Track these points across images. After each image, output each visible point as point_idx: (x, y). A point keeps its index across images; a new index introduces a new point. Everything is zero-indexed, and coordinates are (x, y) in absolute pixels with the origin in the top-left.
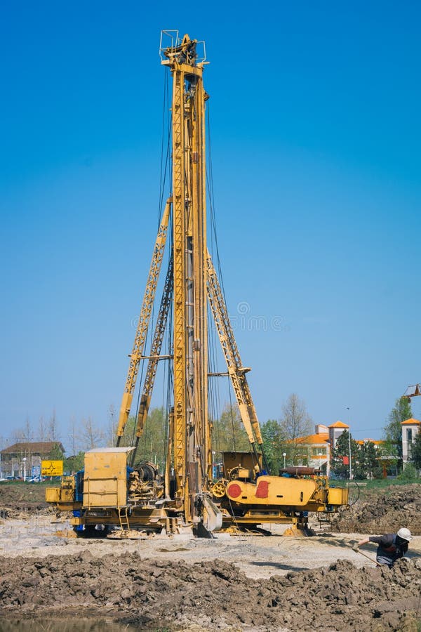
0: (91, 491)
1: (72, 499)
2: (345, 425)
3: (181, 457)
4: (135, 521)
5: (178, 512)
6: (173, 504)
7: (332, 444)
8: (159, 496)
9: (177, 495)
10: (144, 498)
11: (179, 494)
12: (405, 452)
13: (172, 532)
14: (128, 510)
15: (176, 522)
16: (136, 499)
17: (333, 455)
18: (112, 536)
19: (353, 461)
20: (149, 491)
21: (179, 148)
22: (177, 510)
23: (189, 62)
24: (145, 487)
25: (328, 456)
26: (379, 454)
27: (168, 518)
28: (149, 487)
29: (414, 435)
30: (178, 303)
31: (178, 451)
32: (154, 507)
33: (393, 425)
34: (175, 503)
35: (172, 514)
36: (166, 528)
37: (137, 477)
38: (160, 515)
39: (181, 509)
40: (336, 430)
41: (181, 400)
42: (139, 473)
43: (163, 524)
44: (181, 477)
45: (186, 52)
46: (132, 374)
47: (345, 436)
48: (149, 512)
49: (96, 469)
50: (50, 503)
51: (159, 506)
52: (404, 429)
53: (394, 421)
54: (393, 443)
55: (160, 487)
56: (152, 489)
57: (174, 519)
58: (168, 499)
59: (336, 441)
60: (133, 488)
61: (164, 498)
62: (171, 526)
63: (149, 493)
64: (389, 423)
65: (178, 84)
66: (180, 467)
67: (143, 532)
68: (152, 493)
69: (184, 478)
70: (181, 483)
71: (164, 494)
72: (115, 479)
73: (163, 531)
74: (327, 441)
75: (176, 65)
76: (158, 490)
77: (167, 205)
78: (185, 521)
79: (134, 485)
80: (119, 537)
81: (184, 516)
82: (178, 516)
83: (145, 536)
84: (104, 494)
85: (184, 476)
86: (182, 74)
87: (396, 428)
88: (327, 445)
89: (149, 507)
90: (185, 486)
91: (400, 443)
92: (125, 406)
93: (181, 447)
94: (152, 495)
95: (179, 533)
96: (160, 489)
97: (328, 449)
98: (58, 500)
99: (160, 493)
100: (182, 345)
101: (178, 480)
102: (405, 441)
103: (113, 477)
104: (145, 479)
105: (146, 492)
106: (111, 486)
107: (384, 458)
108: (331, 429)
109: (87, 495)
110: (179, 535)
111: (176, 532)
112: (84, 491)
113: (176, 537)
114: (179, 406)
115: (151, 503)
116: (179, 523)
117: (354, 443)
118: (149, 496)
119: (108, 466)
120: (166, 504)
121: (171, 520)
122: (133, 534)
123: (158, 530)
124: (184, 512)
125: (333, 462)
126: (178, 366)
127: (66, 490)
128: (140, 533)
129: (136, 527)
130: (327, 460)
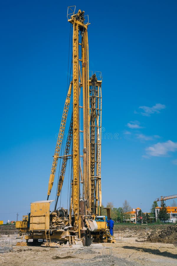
0: (33, 222)
1: (27, 226)
2: (140, 209)
3: (77, 205)
4: (54, 237)
5: (76, 233)
6: (73, 229)
7: (137, 214)
8: (66, 225)
9: (75, 224)
10: (59, 226)
11: (76, 223)
12: (156, 216)
13: (72, 243)
14: (50, 232)
15: (74, 238)
16: (55, 226)
17: (137, 217)
18: (43, 245)
19: (143, 218)
20: (61, 222)
21: (76, 58)
22: (75, 232)
23: (81, 21)
24: (60, 220)
25: (136, 217)
26: (150, 217)
27: (70, 236)
28: (62, 220)
29: (158, 211)
30: (75, 129)
31: (75, 201)
32: (63, 230)
33: (153, 209)
34: (74, 228)
35: (72, 234)
36: (69, 241)
37: (56, 215)
38: (66, 234)
39: (77, 231)
40: (137, 210)
41: (77, 176)
42: (57, 213)
43: (68, 239)
44: (77, 215)
45: (79, 16)
46: (54, 165)
47: (140, 211)
48: (61, 233)
49: (36, 211)
50: (17, 228)
51: (66, 230)
52: (156, 210)
53: (153, 208)
54: (153, 213)
55: (67, 220)
56: (63, 221)
57: (73, 236)
58: (71, 226)
59: (137, 213)
60: (54, 221)
61: (69, 225)
62: (71, 240)
63: (61, 223)
64: (151, 208)
65: (75, 30)
66: (76, 209)
67: (58, 243)
68: (63, 223)
69: (78, 215)
70: (77, 218)
71: (69, 224)
72: (44, 216)
73: (68, 243)
74: (135, 213)
75: (74, 21)
76: (66, 221)
77: (71, 85)
78: (79, 238)
79: (55, 219)
80: (46, 246)
81: (78, 235)
82: (75, 235)
83: (58, 245)
84: (39, 224)
85: (78, 214)
86: (77, 25)
87: (154, 209)
88: (135, 214)
89: (61, 230)
90: (78, 219)
91: (155, 214)
92: (51, 181)
93: (76, 199)
94: (63, 224)
95: (75, 244)
96: (67, 221)
97: (135, 215)
98: (21, 227)
99: (67, 223)
100: (77, 149)
101: (75, 217)
102: (156, 213)
103: (43, 215)
104: (60, 216)
105: (60, 223)
106: (42, 219)
107: (151, 218)
108: (136, 210)
109: (31, 224)
110: (75, 245)
111: (74, 243)
112: (30, 222)
113: (74, 246)
114: (76, 179)
115: (63, 228)
116: (75, 238)
117: (143, 213)
118: (61, 224)
119: (41, 210)
120: (70, 228)
121: (71, 237)
122: (53, 244)
123: (65, 242)
124: (78, 233)
125: (137, 219)
126: (75, 159)
127: (25, 222)
128: (56, 244)
129: (55, 240)
130: (135, 218)
